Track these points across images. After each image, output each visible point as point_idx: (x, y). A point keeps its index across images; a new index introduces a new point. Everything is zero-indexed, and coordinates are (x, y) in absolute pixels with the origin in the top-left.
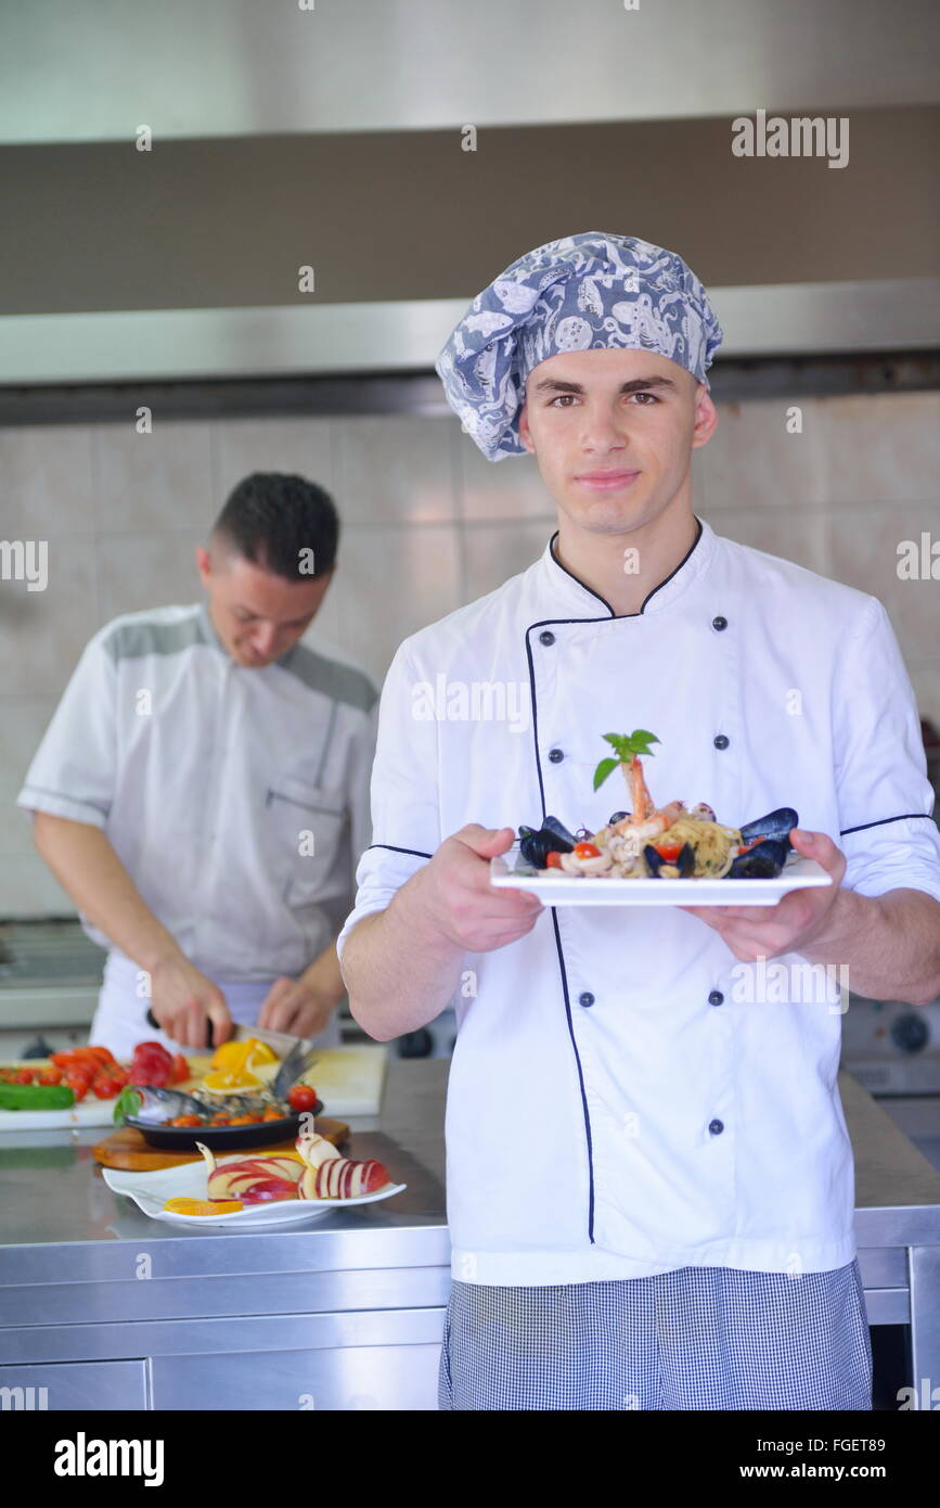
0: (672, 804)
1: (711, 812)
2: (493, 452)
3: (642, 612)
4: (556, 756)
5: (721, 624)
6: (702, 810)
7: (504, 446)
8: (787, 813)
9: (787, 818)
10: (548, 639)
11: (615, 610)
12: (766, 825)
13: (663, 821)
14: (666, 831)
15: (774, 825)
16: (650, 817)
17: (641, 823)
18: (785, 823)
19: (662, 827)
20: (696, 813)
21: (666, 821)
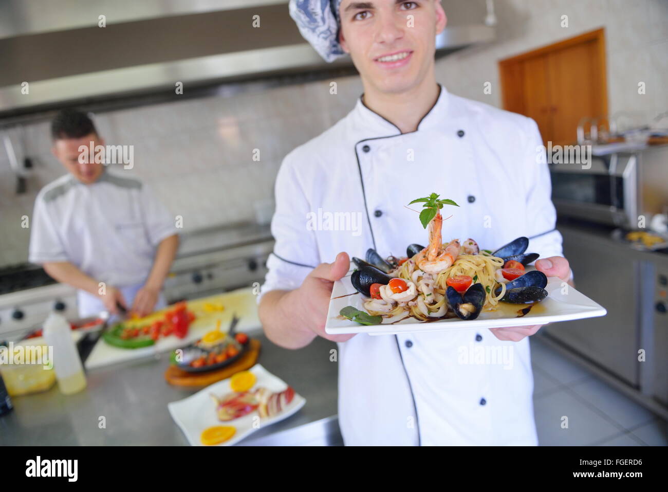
0: (452, 242)
1: (476, 244)
2: (328, 56)
3: (416, 129)
4: (378, 214)
5: (461, 134)
6: (470, 244)
7: (335, 52)
8: (522, 240)
9: (521, 243)
10: (366, 149)
11: (402, 130)
12: (507, 248)
13: (450, 258)
14: (453, 265)
15: (513, 248)
16: (441, 255)
17: (435, 260)
18: (520, 246)
19: (450, 263)
20: (467, 245)
21: (451, 257)
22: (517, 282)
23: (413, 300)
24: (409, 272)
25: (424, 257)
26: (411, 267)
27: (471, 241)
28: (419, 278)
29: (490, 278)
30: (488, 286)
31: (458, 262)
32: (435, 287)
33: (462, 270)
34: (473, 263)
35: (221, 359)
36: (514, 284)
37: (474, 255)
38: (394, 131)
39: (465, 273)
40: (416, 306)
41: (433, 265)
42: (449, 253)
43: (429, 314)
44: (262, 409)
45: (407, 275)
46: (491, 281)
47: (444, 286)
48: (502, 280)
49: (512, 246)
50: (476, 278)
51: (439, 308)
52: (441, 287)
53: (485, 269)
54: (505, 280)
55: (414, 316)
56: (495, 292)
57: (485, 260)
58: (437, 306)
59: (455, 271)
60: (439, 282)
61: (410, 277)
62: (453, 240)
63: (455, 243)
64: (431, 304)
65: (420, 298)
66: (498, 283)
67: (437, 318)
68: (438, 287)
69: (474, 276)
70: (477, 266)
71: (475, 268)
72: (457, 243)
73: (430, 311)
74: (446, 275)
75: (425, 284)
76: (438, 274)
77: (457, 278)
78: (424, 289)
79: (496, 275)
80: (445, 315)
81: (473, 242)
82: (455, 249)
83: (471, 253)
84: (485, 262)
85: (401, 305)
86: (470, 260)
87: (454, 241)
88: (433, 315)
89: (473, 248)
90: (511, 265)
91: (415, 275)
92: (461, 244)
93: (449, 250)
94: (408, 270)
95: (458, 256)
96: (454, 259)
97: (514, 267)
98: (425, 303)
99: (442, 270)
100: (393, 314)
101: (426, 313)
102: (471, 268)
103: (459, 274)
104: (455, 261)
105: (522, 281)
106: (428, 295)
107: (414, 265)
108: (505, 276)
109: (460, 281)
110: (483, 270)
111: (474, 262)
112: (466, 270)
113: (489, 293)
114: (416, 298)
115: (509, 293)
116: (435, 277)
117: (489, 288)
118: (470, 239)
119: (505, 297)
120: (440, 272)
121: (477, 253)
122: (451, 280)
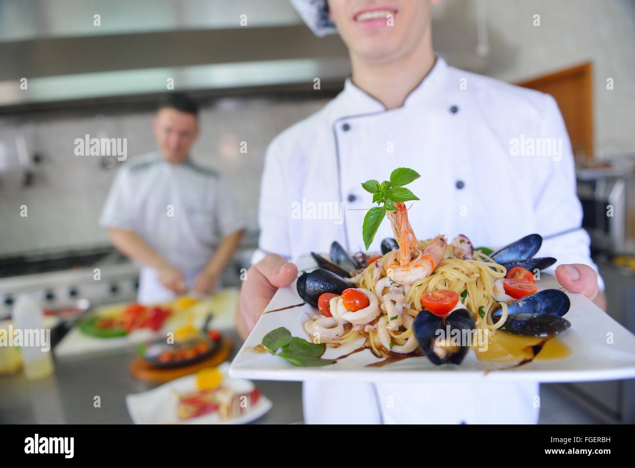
0: (436, 240)
1: (469, 243)
3: (402, 105)
4: (352, 198)
6: (462, 241)
8: (533, 238)
9: (532, 241)
10: (346, 128)
11: (387, 106)
12: (513, 249)
13: (430, 263)
14: (433, 273)
15: (521, 248)
16: (417, 259)
17: (408, 265)
18: (530, 245)
19: (429, 270)
20: (457, 244)
21: (432, 262)
22: (525, 303)
23: (372, 323)
24: (374, 278)
25: (396, 260)
26: (377, 273)
27: (462, 238)
28: (385, 290)
29: (486, 294)
30: (482, 307)
31: (441, 269)
32: (404, 305)
33: (446, 282)
34: (463, 272)
35: (190, 355)
36: (521, 304)
37: (464, 258)
38: (377, 107)
39: (449, 286)
40: (375, 331)
41: (405, 273)
42: (430, 256)
43: (391, 348)
44: (223, 410)
45: (370, 284)
46: (487, 298)
47: (418, 306)
48: (503, 297)
49: (519, 246)
50: (464, 294)
51: (407, 339)
52: (413, 306)
53: (479, 281)
54: (508, 298)
55: (370, 348)
56: (492, 315)
57: (480, 266)
58: (404, 335)
59: (435, 283)
60: (411, 298)
61: (374, 287)
62: (437, 235)
63: (440, 241)
64: (395, 332)
65: (382, 321)
66: (498, 302)
67: (403, 354)
68: (408, 307)
69: (463, 290)
70: (468, 275)
71: (464, 278)
72: (442, 240)
73: (393, 342)
74: (423, 288)
75: (391, 300)
76: (411, 285)
77: (437, 294)
78: (388, 307)
79: (494, 289)
80: (415, 351)
81: (466, 241)
82: (438, 250)
83: (461, 257)
84: (480, 270)
85: (356, 329)
86: (458, 266)
87: (438, 237)
88: (398, 349)
89: (465, 248)
90: (517, 273)
91: (380, 285)
92: (449, 242)
93: (429, 251)
94: (372, 277)
95: (441, 260)
96: (435, 265)
97: (521, 277)
98: (388, 330)
99: (418, 280)
100: (341, 342)
101: (387, 345)
102: (458, 279)
103: (441, 287)
104: (437, 268)
105: (532, 303)
106: (393, 319)
107: (380, 269)
108: (508, 291)
109: (442, 299)
110: (477, 280)
111: (464, 269)
112: (452, 282)
113: (482, 317)
114: (378, 319)
115: (513, 320)
116: (407, 289)
117: (483, 309)
118: (462, 236)
119: (505, 324)
120: (414, 282)
121: (470, 256)
122: (427, 297)
